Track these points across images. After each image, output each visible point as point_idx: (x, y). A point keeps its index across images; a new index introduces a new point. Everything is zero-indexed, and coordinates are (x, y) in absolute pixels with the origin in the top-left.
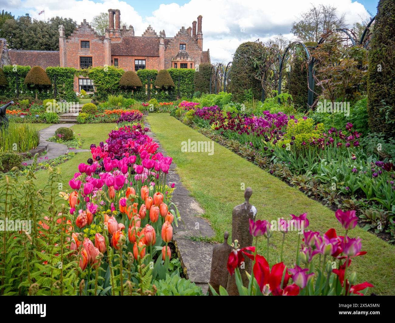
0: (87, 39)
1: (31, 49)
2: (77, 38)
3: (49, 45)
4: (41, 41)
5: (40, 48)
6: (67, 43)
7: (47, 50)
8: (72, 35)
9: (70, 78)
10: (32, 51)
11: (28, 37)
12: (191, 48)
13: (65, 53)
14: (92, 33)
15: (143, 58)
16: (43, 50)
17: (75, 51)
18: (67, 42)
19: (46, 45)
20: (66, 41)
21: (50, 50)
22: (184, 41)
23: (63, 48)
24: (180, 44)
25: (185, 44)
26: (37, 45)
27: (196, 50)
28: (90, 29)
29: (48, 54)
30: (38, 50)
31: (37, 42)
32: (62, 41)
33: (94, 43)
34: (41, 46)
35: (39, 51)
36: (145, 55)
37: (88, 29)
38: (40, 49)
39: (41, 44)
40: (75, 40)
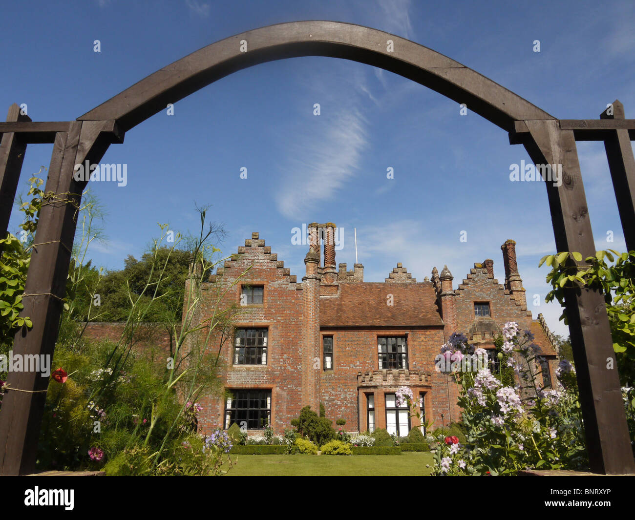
0: (256, 281)
2: (232, 280)
6: (205, 292)
12: (502, 310)
14: (273, 265)
15: (402, 332)
18: (206, 289)
20: (202, 286)
22: (485, 295)
24: (476, 304)
25: (487, 304)
27: (518, 314)
28: (267, 256)
32: (194, 286)
33: (275, 290)
36: (404, 324)
37: (261, 257)
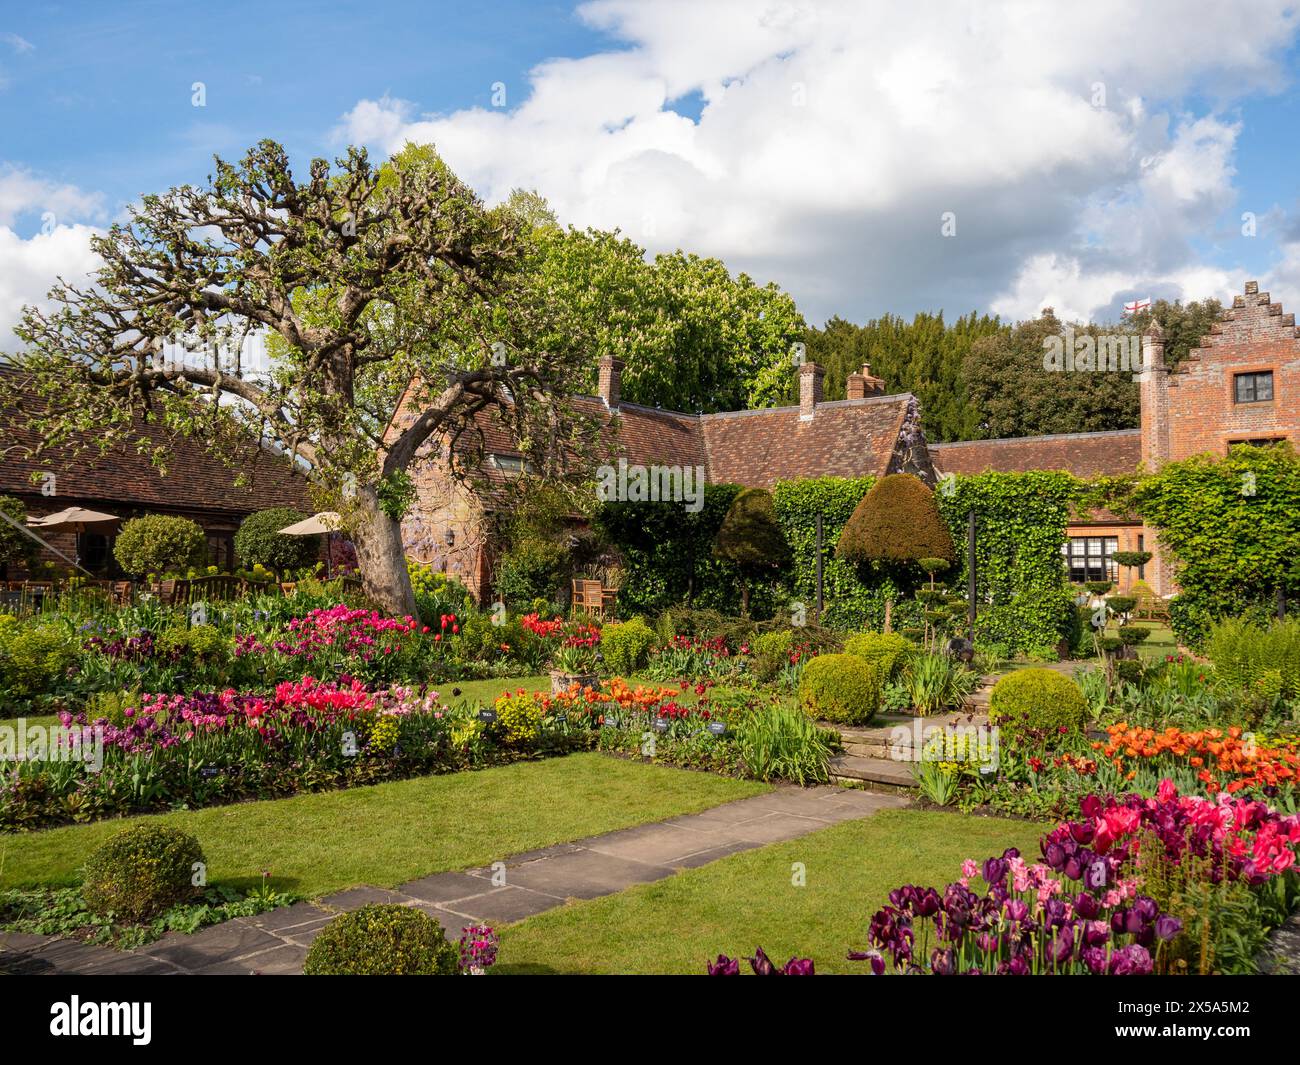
0: (1259, 365)
1: (1049, 432)
2: (1216, 366)
3: (1119, 411)
4: (1084, 397)
5: (1083, 424)
6: (1174, 390)
7: (1108, 428)
8: (1193, 353)
9: (1041, 523)
10: (1050, 438)
11: (1040, 389)
13: (1163, 433)
14: (1287, 334)
16: (1097, 428)
17: (1208, 418)
18: (1174, 385)
19: (1106, 410)
20: (1168, 381)
21: (1121, 427)
23: (1153, 412)
26: (1070, 416)
28: (1275, 319)
29: (1105, 444)
30: (1074, 432)
31: (1071, 403)
32: (1154, 383)
33: (1294, 376)
34: (1088, 416)
35: (1072, 437)
37: (1265, 322)
38: (1081, 427)
39: (1087, 408)
40: (1208, 372)
